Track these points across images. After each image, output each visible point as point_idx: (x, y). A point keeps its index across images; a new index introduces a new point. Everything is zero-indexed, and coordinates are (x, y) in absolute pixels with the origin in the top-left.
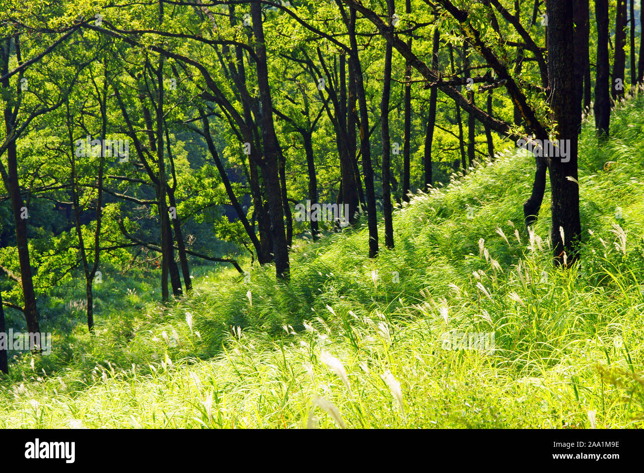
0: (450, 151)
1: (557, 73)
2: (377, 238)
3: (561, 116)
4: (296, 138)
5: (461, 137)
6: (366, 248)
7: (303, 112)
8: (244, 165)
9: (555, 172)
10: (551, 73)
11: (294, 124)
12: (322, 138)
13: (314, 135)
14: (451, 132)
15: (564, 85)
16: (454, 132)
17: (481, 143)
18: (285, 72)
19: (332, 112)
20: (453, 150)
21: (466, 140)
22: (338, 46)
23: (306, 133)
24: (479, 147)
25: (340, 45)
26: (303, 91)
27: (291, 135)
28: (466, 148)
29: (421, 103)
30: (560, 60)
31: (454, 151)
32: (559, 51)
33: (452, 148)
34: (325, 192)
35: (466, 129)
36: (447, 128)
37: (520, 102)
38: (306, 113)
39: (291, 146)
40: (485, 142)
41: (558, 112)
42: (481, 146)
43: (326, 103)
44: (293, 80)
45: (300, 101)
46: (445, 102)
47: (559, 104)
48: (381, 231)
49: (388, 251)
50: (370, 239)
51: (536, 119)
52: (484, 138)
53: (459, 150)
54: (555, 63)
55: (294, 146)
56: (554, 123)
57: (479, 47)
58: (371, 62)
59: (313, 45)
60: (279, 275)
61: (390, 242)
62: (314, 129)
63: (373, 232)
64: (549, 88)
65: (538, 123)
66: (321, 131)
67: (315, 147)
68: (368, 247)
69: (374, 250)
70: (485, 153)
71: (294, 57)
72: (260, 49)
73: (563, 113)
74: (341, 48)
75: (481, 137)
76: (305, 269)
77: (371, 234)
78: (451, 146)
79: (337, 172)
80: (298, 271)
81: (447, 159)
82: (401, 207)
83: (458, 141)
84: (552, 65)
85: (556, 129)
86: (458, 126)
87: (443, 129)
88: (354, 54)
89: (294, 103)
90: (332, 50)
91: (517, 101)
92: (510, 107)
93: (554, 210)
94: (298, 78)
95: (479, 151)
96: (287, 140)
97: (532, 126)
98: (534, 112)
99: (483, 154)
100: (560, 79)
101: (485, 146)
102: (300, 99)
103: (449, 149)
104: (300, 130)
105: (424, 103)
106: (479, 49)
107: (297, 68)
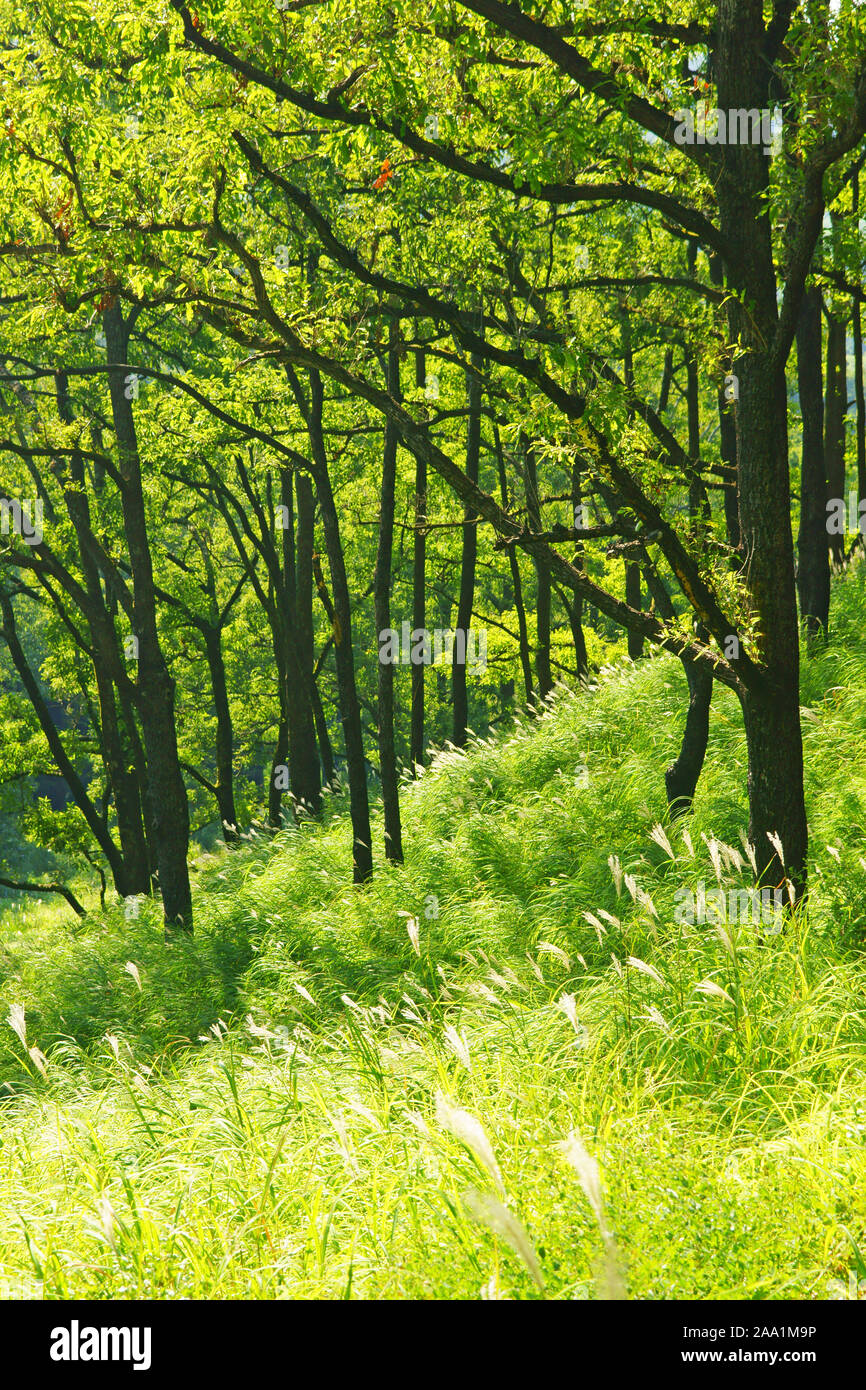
0: (498, 664)
1: (756, 516)
2: (369, 842)
3: (767, 602)
4: (189, 638)
5: (522, 637)
6: (348, 860)
7: (202, 587)
8: (87, 695)
9: (755, 714)
10: (746, 518)
11: (186, 612)
12: (241, 638)
13: (226, 632)
14: (501, 626)
15: (772, 542)
16: (507, 626)
17: (561, 646)
18: (166, 507)
19: (265, 586)
20: (505, 660)
21: (532, 641)
22: (280, 454)
23: (209, 628)
24: (556, 654)
25: (285, 450)
26: (202, 545)
27: (178, 633)
28: (532, 657)
29: (440, 566)
30: (763, 491)
31: (506, 664)
32: (761, 474)
33: (503, 656)
34: (245, 747)
35: (532, 619)
36: (491, 617)
37: (687, 575)
38: (209, 588)
39: (179, 655)
40: (567, 645)
41: (759, 594)
42: (560, 653)
43: (250, 567)
44: (183, 522)
45: (197, 565)
46: (488, 565)
47: (761, 579)
48: (378, 828)
49: (392, 869)
50: (355, 844)
51: (718, 610)
52: (568, 636)
53: (519, 662)
54: (754, 498)
55: (184, 655)
56: (753, 615)
57: (607, 467)
58: (339, 485)
59: (231, 452)
60: (170, 921)
61: (395, 851)
62: (226, 618)
63: (362, 830)
64: (741, 546)
65: (724, 616)
66: (240, 623)
67: (228, 657)
68: (352, 860)
69: (363, 868)
70: (569, 666)
71: (185, 476)
72: (129, 463)
73: (771, 596)
74: (286, 457)
75: (561, 635)
76: (224, 907)
77: (356, 835)
78: (501, 653)
79: (274, 706)
80: (209, 911)
81: (493, 679)
82: (413, 777)
83: (517, 644)
84: (747, 502)
85: (757, 628)
86: (515, 613)
87: (485, 619)
88: (320, 473)
89: (185, 569)
90: (269, 460)
91: (681, 574)
92: (617, 574)
93: (754, 788)
94: (193, 517)
95: (557, 664)
96: (173, 644)
97: (710, 624)
98: (714, 594)
99: (565, 669)
100: (762, 529)
101: (570, 652)
102: (196, 560)
103: (496, 659)
104: (197, 621)
105: (445, 567)
106: (607, 471)
107: (192, 499)
